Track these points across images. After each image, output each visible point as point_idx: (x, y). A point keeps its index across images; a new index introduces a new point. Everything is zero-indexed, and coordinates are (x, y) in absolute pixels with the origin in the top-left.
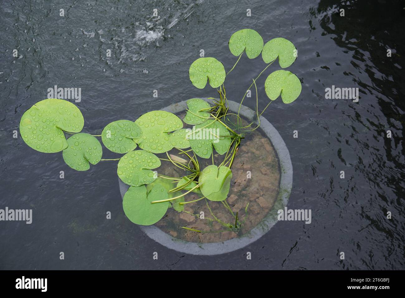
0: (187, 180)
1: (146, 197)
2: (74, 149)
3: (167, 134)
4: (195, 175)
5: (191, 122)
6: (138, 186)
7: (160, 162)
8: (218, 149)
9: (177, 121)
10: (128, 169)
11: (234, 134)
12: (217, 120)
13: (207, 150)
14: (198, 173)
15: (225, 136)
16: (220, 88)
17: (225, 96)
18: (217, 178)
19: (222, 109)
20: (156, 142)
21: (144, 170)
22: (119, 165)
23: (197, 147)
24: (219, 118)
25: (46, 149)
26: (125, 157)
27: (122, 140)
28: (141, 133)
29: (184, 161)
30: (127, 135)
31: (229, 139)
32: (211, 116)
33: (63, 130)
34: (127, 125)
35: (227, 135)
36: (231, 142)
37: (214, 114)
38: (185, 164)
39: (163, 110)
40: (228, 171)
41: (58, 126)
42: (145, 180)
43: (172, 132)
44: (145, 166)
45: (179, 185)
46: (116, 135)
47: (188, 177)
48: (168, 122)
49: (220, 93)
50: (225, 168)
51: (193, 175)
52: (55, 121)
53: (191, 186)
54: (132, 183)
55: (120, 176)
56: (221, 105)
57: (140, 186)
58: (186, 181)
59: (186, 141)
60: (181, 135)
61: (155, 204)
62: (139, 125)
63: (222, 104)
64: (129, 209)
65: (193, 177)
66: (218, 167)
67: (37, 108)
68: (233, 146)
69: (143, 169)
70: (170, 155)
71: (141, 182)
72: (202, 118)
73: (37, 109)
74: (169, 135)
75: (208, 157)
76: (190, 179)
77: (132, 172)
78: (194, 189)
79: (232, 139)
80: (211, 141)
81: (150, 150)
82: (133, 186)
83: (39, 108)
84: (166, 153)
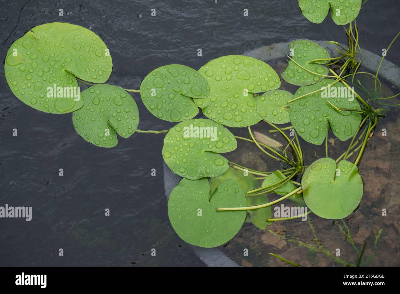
0: (282, 178)
1: (208, 199)
2: (92, 110)
3: (252, 95)
4: (295, 170)
5: (294, 79)
6: (195, 178)
7: (236, 142)
8: (337, 131)
9: (270, 75)
10: (182, 150)
11: (367, 108)
12: (340, 81)
13: (319, 130)
14: (300, 167)
15: (351, 110)
16: (349, 27)
17: (357, 41)
18: (334, 181)
19: (350, 63)
20: (233, 107)
21: (208, 153)
22: (166, 141)
23: (301, 124)
24: (344, 78)
25: (46, 106)
26: (177, 127)
27: (174, 98)
28: (208, 90)
29: (277, 144)
30: (184, 91)
31: (357, 115)
32: (330, 74)
33: (76, 77)
34: (184, 75)
35: (355, 108)
36: (362, 121)
37: (334, 70)
38: (278, 149)
39: (248, 56)
40: (353, 169)
41: (69, 70)
42: (208, 171)
43: (261, 94)
44: (210, 146)
45: (265, 185)
46: (164, 89)
47: (283, 173)
48: (255, 75)
49: (349, 34)
50: (349, 165)
51: (291, 170)
52: (63, 60)
53: (287, 188)
54: (186, 172)
55: (166, 161)
56: (349, 57)
57: (200, 179)
58: (279, 179)
59: (283, 111)
60: (277, 100)
61: (223, 213)
62: (204, 76)
63: (352, 55)
64: (179, 216)
65: (290, 174)
66: (335, 160)
67: (35, 37)
68: (364, 129)
69: (206, 151)
70: (255, 132)
71: (202, 173)
72: (315, 75)
73: (35, 39)
74: (255, 98)
75: (318, 142)
76: (286, 176)
77: (187, 154)
78: (292, 195)
79: (363, 116)
80: (327, 116)
81: (221, 121)
82: (187, 179)
83: (39, 37)
84: (247, 128)
